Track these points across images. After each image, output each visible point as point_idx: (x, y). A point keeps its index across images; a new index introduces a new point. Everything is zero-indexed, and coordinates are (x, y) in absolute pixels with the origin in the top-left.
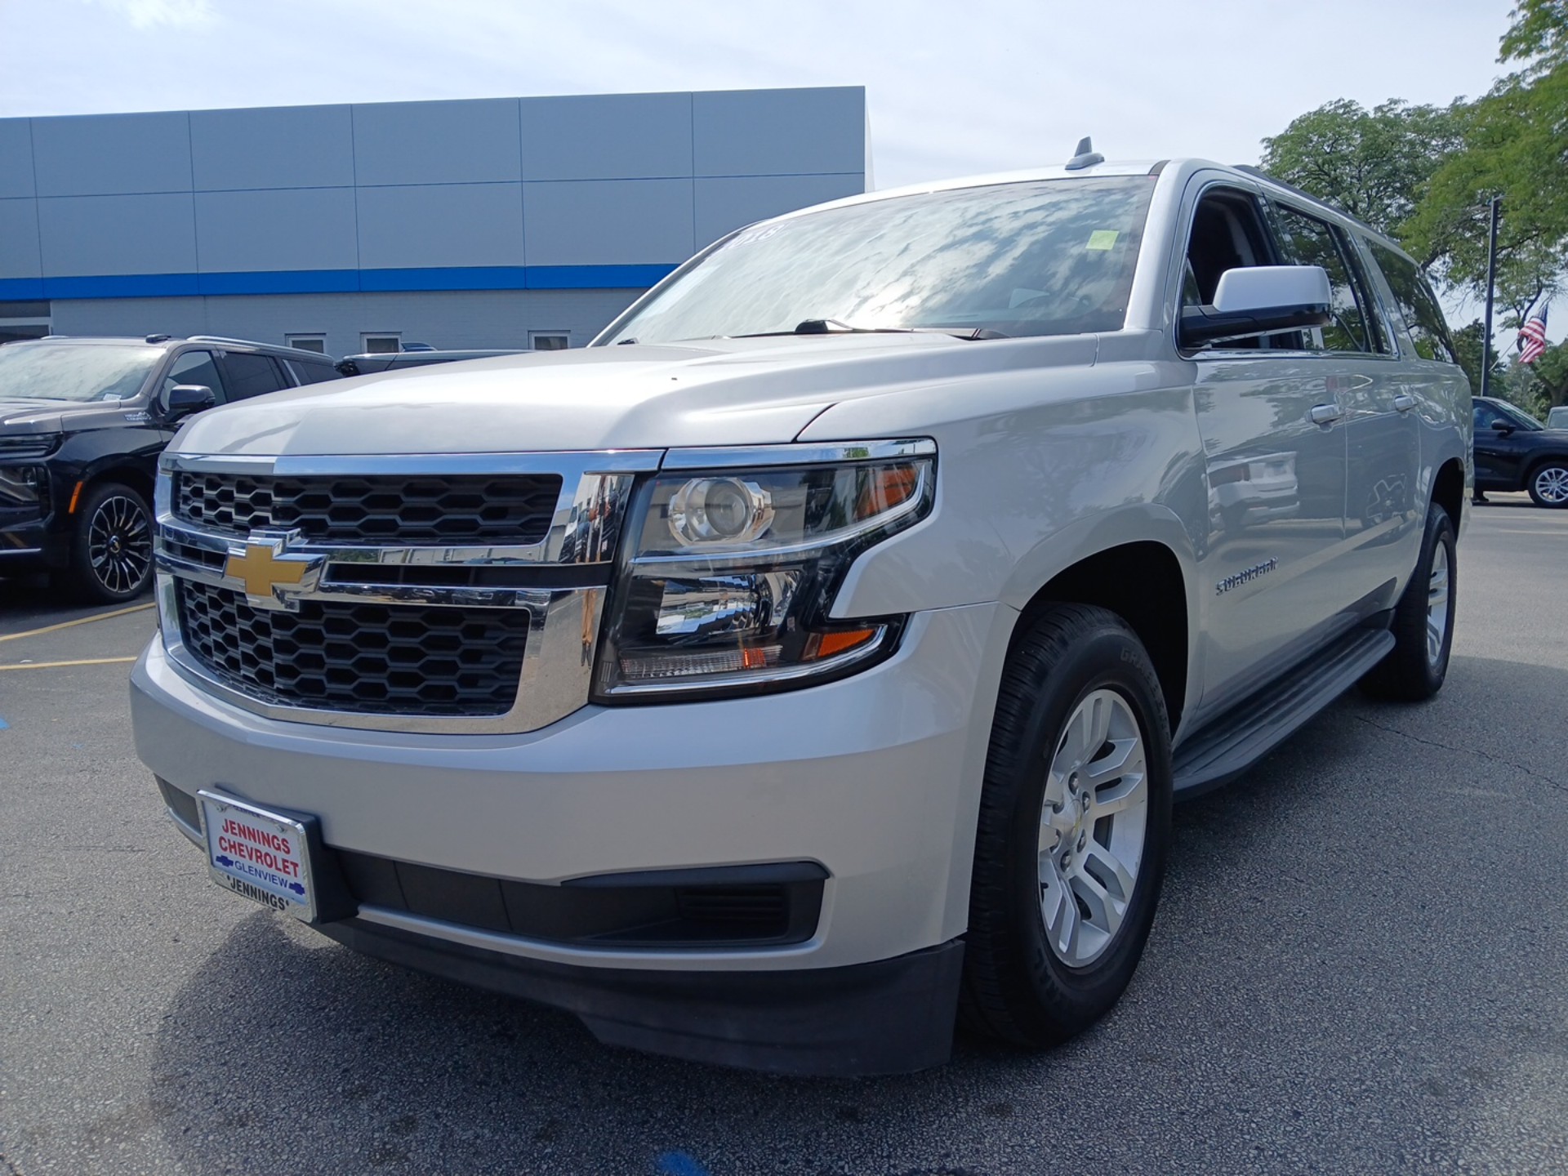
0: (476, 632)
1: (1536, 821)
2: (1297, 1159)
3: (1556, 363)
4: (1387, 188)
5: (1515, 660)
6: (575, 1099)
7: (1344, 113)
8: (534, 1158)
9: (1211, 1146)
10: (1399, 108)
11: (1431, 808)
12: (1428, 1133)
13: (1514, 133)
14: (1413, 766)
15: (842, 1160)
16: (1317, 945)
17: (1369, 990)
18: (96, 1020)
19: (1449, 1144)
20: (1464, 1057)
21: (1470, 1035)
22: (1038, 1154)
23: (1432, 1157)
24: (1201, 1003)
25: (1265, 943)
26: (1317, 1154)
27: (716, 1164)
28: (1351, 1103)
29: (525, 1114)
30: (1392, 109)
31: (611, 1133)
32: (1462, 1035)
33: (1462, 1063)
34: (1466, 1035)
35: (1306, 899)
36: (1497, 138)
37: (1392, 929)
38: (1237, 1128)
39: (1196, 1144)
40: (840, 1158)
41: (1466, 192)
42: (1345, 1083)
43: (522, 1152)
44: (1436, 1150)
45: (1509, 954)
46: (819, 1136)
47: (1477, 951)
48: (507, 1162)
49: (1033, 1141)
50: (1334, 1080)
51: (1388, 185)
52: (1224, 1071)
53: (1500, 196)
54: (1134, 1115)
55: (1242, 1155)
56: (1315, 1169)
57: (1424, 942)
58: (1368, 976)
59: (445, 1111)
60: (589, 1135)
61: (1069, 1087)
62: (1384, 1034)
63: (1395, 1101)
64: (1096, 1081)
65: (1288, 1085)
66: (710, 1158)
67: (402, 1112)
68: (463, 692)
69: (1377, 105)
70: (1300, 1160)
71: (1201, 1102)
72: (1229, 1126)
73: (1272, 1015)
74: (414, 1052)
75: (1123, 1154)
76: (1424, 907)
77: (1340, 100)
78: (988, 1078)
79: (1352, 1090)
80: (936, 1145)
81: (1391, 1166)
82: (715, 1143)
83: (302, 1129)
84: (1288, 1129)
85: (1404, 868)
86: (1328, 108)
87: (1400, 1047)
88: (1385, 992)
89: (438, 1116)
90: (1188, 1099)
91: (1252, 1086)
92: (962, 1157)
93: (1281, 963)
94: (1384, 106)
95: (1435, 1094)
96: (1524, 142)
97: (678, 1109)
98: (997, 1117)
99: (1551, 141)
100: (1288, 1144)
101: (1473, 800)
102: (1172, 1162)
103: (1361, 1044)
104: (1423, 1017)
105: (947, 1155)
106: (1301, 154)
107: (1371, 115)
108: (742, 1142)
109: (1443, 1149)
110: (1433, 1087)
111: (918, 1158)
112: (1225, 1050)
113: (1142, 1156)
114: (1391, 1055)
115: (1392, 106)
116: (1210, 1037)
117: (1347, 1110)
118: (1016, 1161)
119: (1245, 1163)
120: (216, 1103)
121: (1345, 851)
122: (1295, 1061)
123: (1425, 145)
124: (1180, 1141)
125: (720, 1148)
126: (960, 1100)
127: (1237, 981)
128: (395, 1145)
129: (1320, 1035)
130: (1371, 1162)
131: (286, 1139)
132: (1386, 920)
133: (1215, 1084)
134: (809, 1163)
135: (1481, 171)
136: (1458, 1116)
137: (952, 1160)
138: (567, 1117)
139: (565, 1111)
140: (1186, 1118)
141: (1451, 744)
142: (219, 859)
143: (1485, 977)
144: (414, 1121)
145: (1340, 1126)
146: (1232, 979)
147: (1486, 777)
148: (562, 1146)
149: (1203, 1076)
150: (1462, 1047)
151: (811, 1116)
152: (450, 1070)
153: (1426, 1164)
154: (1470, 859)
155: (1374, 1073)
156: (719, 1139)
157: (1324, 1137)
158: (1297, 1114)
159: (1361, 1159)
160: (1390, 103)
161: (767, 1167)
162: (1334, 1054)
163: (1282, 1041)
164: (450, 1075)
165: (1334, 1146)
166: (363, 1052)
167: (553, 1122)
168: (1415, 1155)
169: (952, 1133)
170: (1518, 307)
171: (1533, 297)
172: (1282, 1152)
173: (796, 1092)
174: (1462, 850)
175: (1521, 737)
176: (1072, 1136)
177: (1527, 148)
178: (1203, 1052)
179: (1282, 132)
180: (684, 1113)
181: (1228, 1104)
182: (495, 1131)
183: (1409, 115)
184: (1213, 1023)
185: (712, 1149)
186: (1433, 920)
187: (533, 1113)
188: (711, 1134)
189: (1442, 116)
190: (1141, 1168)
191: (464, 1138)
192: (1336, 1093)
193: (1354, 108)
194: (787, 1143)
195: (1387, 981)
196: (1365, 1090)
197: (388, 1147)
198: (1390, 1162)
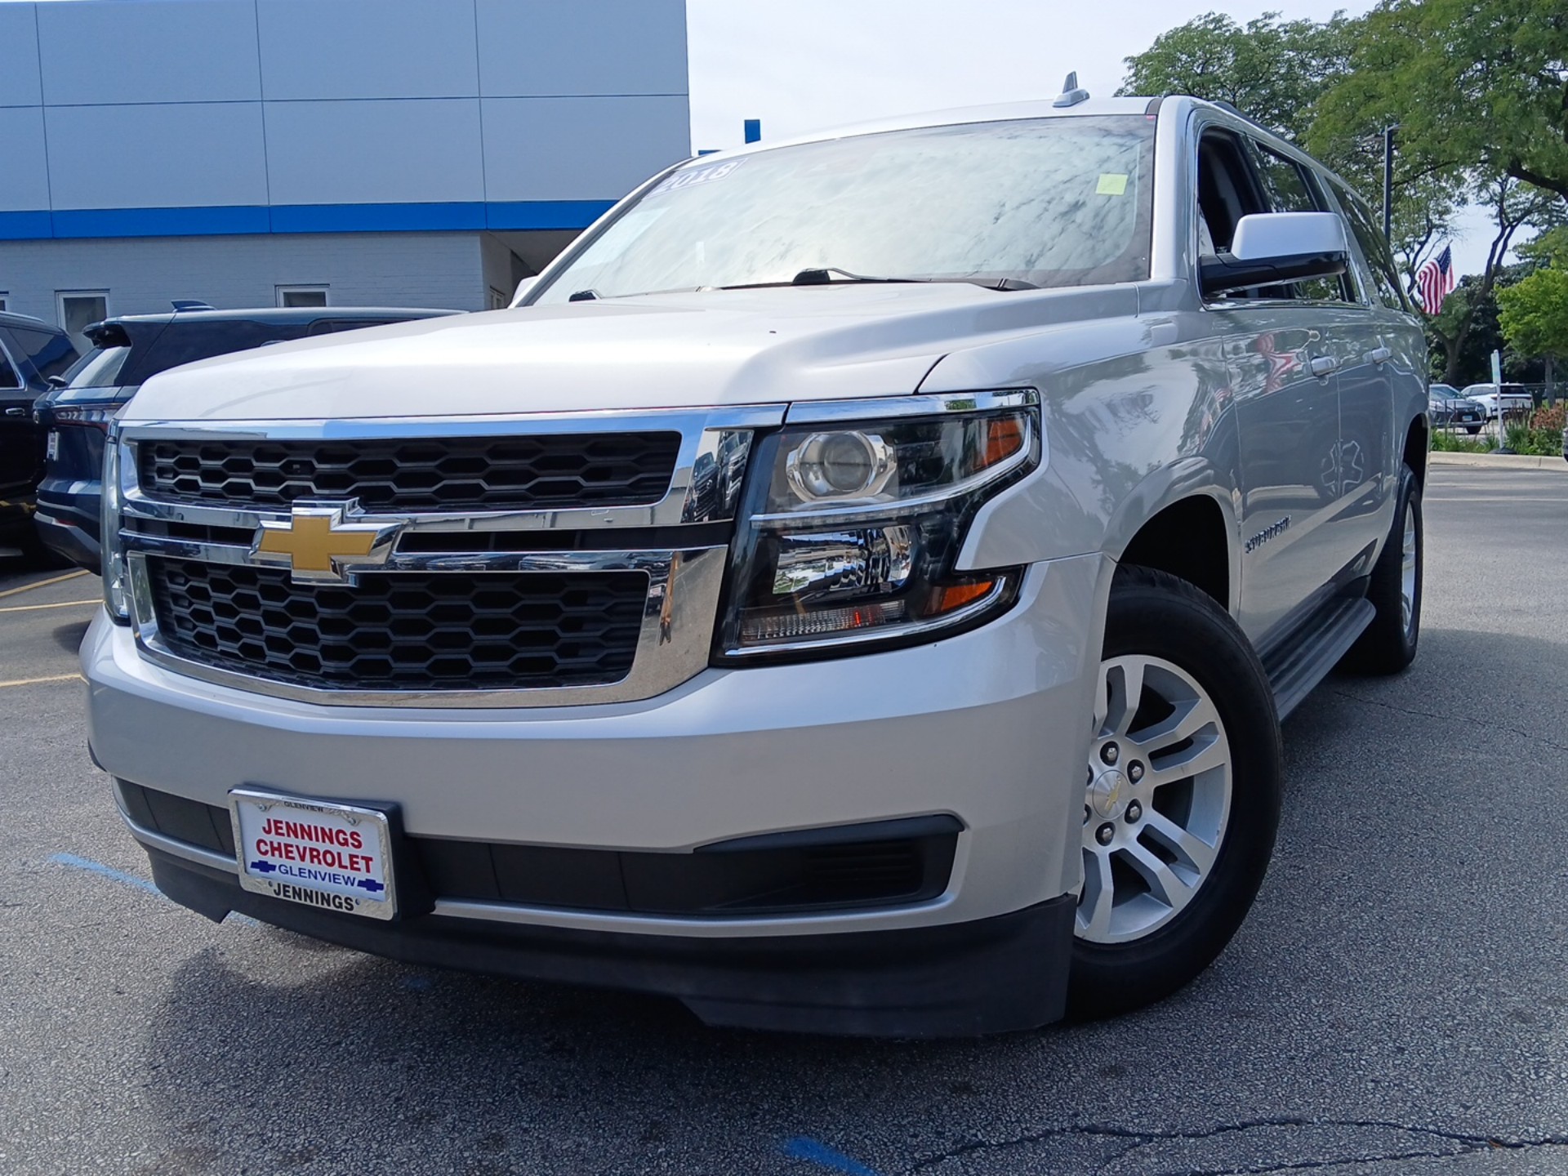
0: (578, 598)
1: (1547, 780)
2: (1412, 1087)
3: (1450, 313)
4: (1265, 115)
5: (1477, 629)
6: (670, 1101)
7: (1215, 29)
8: (650, 1158)
9: (1328, 1083)
10: (1275, 23)
11: (1441, 773)
12: (1528, 1055)
13: (1405, 54)
14: (1409, 735)
15: (972, 1129)
16: (1371, 904)
17: (1434, 939)
18: (70, 1078)
19: (1549, 1061)
20: (1541, 989)
21: (1541, 971)
22: (1165, 1106)
23: (1536, 1073)
24: (1276, 963)
25: (1320, 905)
26: (1430, 1081)
27: (845, 1144)
28: (1448, 1036)
29: (622, 1119)
30: (1267, 25)
31: (722, 1128)
32: (1534, 970)
33: (1541, 994)
34: (1538, 970)
35: (1346, 863)
36: (1387, 58)
37: (1438, 885)
38: (1348, 1067)
39: (1313, 1083)
40: (970, 1128)
41: (1357, 120)
42: (1437, 1020)
43: (634, 1154)
44: (1539, 1068)
45: (1556, 899)
46: (940, 1110)
47: (1525, 898)
48: (622, 1164)
49: (1156, 1095)
50: (1427, 1018)
51: (1266, 111)
52: (1320, 1019)
53: (1394, 126)
54: (1246, 1064)
55: (1360, 1088)
56: (1432, 1093)
57: (1473, 893)
58: (1429, 927)
59: (532, 1125)
60: (698, 1132)
61: (1174, 1046)
62: (1461, 975)
63: (1489, 1031)
64: (1199, 1038)
65: (1384, 1024)
66: (837, 1140)
67: (483, 1130)
68: (563, 663)
69: (1251, 20)
70: (1417, 1087)
71: (1307, 1047)
72: (1340, 1064)
73: (1349, 967)
74: (467, 1075)
75: (1247, 1098)
76: (1462, 863)
77: (1210, 14)
78: (1091, 1044)
79: (1446, 1025)
80: (1062, 1107)
81: (1501, 1084)
82: (835, 1126)
83: (378, 1157)
84: (1396, 1062)
85: (1431, 829)
86: (1196, 23)
87: (1479, 985)
88: (1450, 940)
89: (526, 1131)
90: (1293, 1046)
91: (1351, 1030)
92: (1091, 1115)
93: (1341, 922)
94: (1257, 21)
95: (1524, 1021)
96: (1418, 66)
97: (783, 1099)
98: (1113, 1078)
99: (1446, 65)
100: (1402, 1075)
101: (1479, 764)
102: (1297, 1100)
103: (1442, 986)
104: (1493, 958)
105: (1076, 1115)
106: (1168, 76)
107: (1245, 32)
108: (863, 1122)
109: (1545, 1066)
110: (1518, 1015)
111: (1048, 1119)
112: (1314, 1001)
113: (1266, 1097)
114: (1473, 992)
115: (1267, 21)
116: (1296, 991)
117: (1447, 1042)
118: (1146, 1113)
119: (1366, 1095)
120: (264, 1142)
121: (1369, 818)
122: (1384, 1004)
123: (1304, 65)
124: (1298, 1082)
125: (842, 1129)
126: (1070, 1066)
127: (1304, 941)
128: (491, 1161)
129: (1400, 981)
130: (1482, 1083)
131: (365, 1168)
132: (1430, 877)
133: (1314, 1031)
134: (940, 1134)
135: (1372, 96)
136: (1551, 1038)
137: (1083, 1119)
138: (667, 1117)
139: (663, 1113)
140: (1297, 1062)
141: (1440, 713)
142: (254, 865)
143: (1540, 920)
144: (502, 1138)
145: (1445, 1056)
146: (1299, 940)
147: (1484, 742)
148: (675, 1143)
149: (1300, 1025)
150: (1536, 981)
151: (924, 1093)
152: (517, 1087)
153: (1534, 1080)
154: (1494, 818)
155: (1462, 1009)
156: (839, 1122)
157: (1432, 1066)
158: (1401, 1050)
159: (1472, 1081)
160: (1266, 18)
161: (899, 1142)
162: (1420, 996)
163: (1366, 989)
164: (520, 1093)
165: (1444, 1073)
166: (409, 1081)
167: (654, 1124)
168: (1521, 1073)
169: (1073, 1096)
170: (1408, 251)
171: (1423, 239)
172: (1397, 1082)
173: (900, 1073)
174: (1484, 810)
175: (1507, 703)
176: (1193, 1088)
177: (1422, 72)
178: (1294, 1005)
179: (1146, 50)
180: (791, 1103)
181: (1333, 1047)
182: (596, 1138)
183: (1286, 32)
184: (1294, 979)
185: (834, 1132)
186: (1475, 874)
187: (628, 1118)
188: (828, 1118)
189: (1322, 33)
190: (1268, 1108)
191: (564, 1147)
192: (1431, 1028)
193: (1225, 22)
194: (910, 1119)
195: (1449, 930)
196: (1458, 1024)
197: (484, 1163)
198: (1499, 1081)
